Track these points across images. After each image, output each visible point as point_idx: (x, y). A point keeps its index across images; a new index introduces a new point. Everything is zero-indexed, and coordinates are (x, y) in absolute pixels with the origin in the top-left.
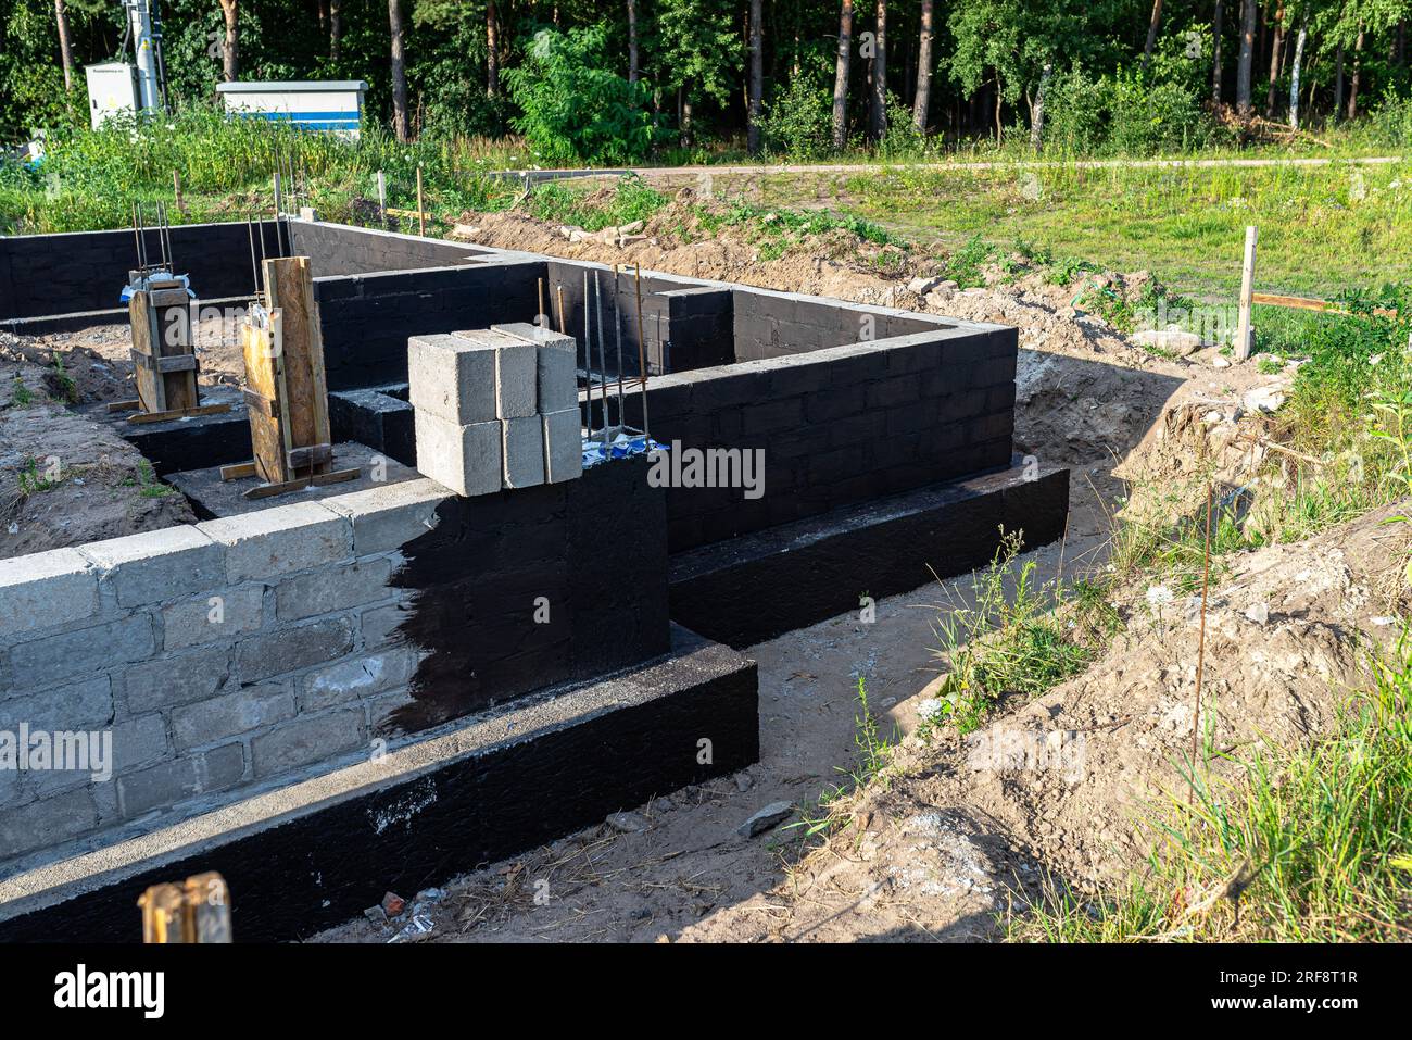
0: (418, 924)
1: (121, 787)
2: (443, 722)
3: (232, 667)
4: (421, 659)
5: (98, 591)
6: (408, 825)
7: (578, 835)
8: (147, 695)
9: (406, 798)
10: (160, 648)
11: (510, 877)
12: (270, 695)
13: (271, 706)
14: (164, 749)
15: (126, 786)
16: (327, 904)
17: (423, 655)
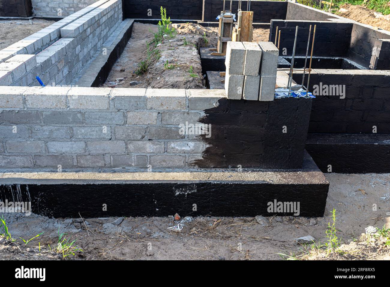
0: (178, 226)
1: (112, 158)
2: (212, 168)
3: (146, 134)
4: (207, 147)
5: (109, 102)
6: (186, 196)
7: (245, 218)
8: (121, 135)
9: (186, 188)
10: (126, 123)
11: (215, 223)
12: (157, 145)
13: (157, 148)
14: (125, 151)
15: (113, 158)
16: (157, 210)
17: (208, 146)
